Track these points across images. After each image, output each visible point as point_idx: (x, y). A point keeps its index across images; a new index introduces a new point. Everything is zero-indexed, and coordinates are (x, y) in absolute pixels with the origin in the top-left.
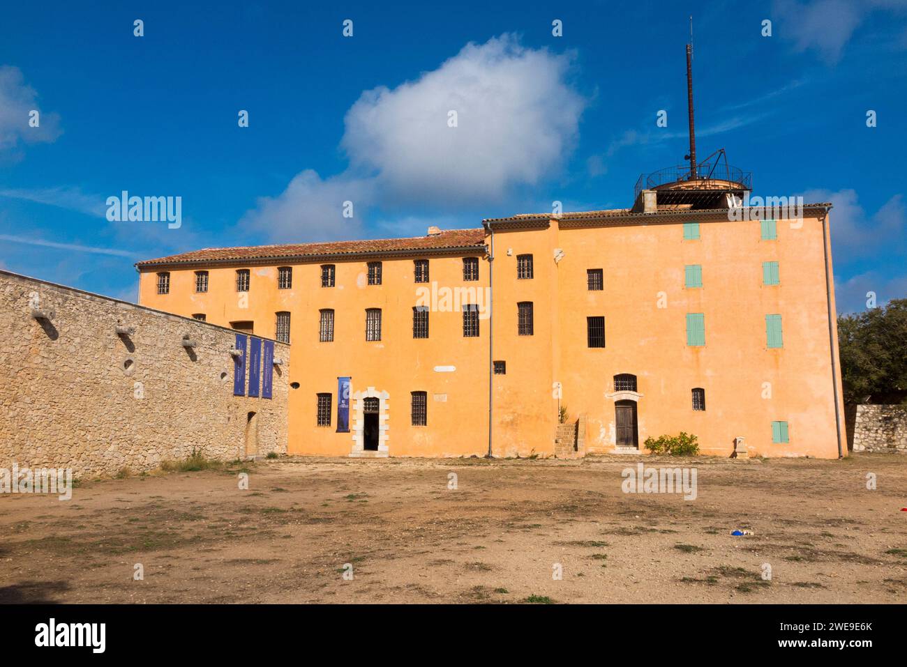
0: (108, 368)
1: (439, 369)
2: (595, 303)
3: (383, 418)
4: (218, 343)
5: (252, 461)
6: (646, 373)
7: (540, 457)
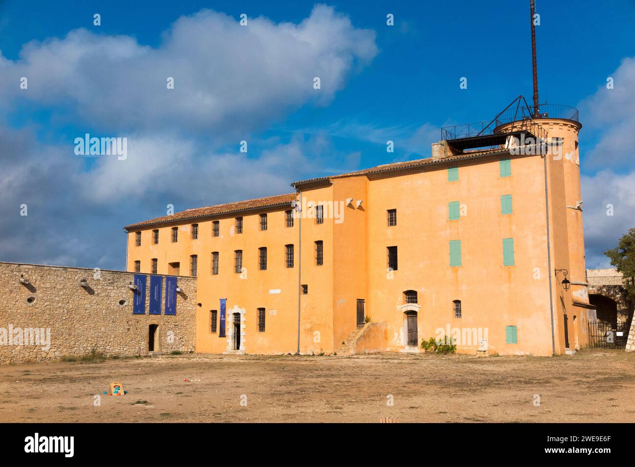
0: (14, 303)
1: (272, 292)
2: (392, 236)
3: (242, 326)
4: (117, 282)
6: (422, 289)
7: (325, 354)
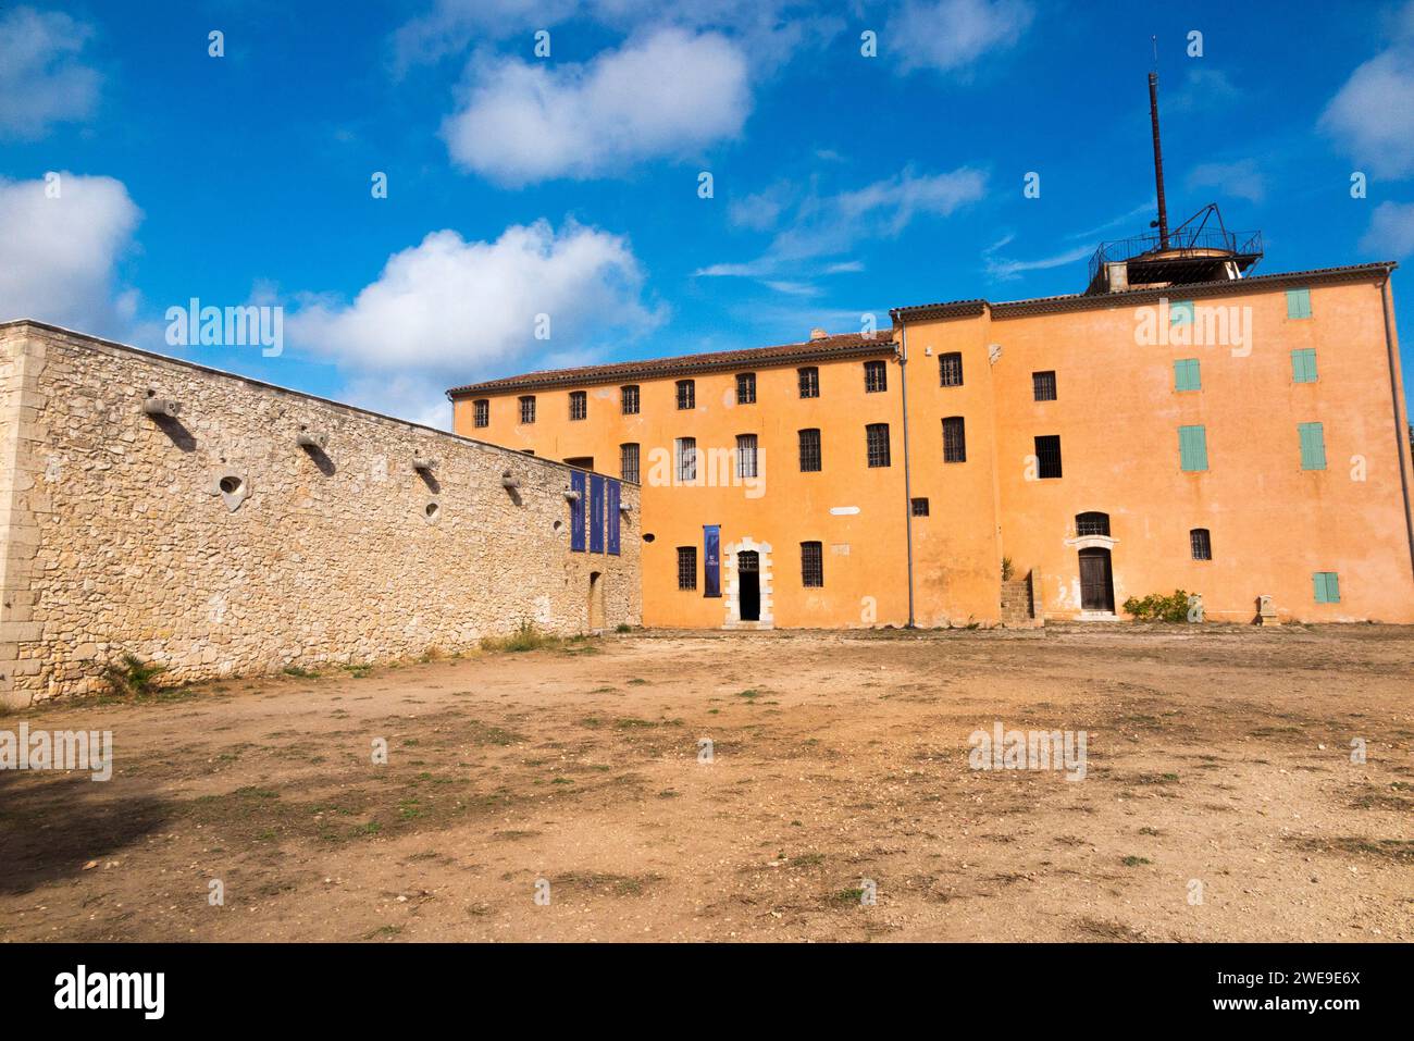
0: (405, 514)
1: (837, 511)
2: (1045, 418)
3: (764, 577)
4: (549, 483)
5: (598, 636)
6: (1122, 511)
7: (981, 626)
